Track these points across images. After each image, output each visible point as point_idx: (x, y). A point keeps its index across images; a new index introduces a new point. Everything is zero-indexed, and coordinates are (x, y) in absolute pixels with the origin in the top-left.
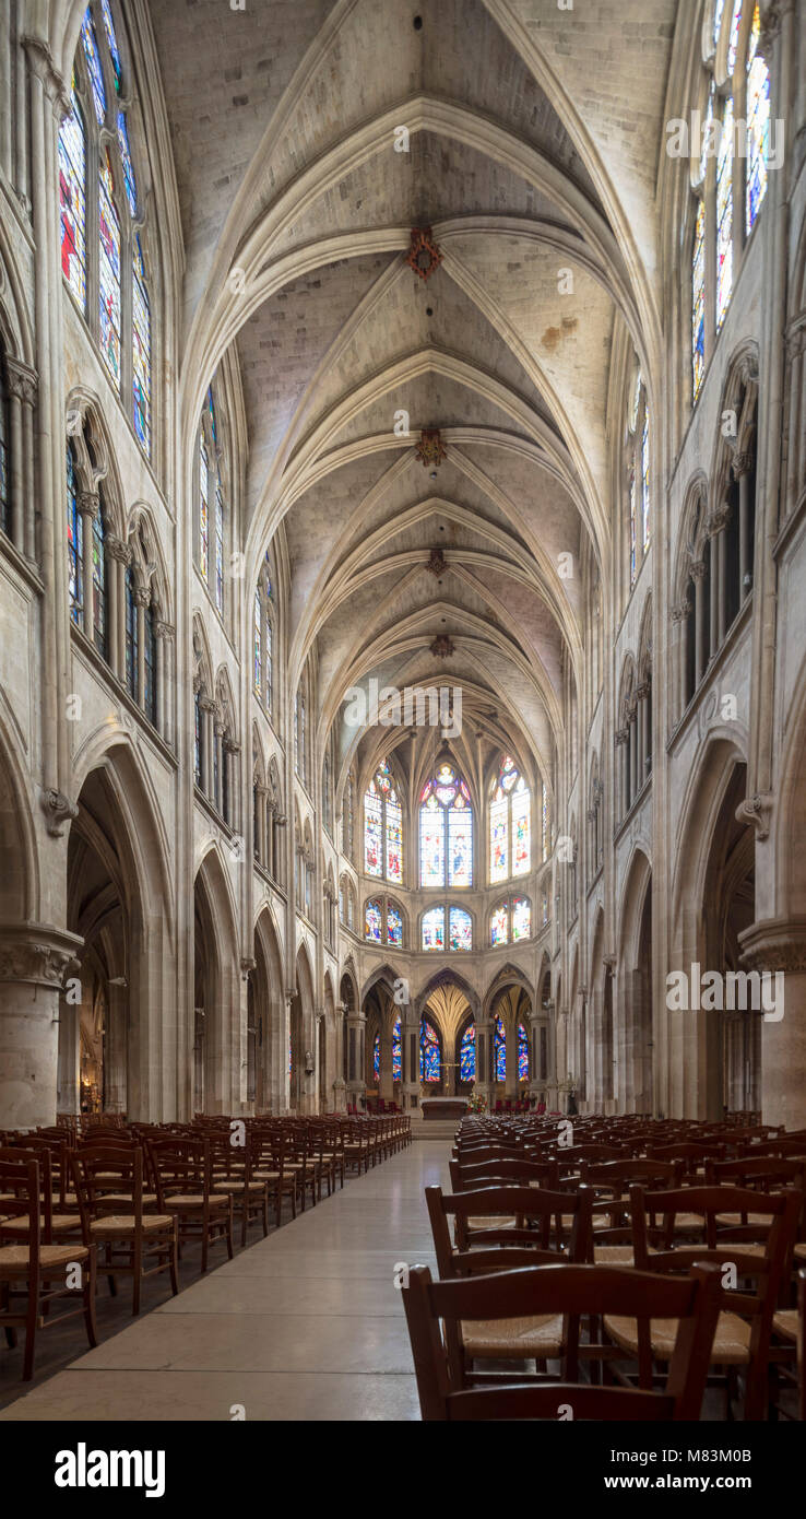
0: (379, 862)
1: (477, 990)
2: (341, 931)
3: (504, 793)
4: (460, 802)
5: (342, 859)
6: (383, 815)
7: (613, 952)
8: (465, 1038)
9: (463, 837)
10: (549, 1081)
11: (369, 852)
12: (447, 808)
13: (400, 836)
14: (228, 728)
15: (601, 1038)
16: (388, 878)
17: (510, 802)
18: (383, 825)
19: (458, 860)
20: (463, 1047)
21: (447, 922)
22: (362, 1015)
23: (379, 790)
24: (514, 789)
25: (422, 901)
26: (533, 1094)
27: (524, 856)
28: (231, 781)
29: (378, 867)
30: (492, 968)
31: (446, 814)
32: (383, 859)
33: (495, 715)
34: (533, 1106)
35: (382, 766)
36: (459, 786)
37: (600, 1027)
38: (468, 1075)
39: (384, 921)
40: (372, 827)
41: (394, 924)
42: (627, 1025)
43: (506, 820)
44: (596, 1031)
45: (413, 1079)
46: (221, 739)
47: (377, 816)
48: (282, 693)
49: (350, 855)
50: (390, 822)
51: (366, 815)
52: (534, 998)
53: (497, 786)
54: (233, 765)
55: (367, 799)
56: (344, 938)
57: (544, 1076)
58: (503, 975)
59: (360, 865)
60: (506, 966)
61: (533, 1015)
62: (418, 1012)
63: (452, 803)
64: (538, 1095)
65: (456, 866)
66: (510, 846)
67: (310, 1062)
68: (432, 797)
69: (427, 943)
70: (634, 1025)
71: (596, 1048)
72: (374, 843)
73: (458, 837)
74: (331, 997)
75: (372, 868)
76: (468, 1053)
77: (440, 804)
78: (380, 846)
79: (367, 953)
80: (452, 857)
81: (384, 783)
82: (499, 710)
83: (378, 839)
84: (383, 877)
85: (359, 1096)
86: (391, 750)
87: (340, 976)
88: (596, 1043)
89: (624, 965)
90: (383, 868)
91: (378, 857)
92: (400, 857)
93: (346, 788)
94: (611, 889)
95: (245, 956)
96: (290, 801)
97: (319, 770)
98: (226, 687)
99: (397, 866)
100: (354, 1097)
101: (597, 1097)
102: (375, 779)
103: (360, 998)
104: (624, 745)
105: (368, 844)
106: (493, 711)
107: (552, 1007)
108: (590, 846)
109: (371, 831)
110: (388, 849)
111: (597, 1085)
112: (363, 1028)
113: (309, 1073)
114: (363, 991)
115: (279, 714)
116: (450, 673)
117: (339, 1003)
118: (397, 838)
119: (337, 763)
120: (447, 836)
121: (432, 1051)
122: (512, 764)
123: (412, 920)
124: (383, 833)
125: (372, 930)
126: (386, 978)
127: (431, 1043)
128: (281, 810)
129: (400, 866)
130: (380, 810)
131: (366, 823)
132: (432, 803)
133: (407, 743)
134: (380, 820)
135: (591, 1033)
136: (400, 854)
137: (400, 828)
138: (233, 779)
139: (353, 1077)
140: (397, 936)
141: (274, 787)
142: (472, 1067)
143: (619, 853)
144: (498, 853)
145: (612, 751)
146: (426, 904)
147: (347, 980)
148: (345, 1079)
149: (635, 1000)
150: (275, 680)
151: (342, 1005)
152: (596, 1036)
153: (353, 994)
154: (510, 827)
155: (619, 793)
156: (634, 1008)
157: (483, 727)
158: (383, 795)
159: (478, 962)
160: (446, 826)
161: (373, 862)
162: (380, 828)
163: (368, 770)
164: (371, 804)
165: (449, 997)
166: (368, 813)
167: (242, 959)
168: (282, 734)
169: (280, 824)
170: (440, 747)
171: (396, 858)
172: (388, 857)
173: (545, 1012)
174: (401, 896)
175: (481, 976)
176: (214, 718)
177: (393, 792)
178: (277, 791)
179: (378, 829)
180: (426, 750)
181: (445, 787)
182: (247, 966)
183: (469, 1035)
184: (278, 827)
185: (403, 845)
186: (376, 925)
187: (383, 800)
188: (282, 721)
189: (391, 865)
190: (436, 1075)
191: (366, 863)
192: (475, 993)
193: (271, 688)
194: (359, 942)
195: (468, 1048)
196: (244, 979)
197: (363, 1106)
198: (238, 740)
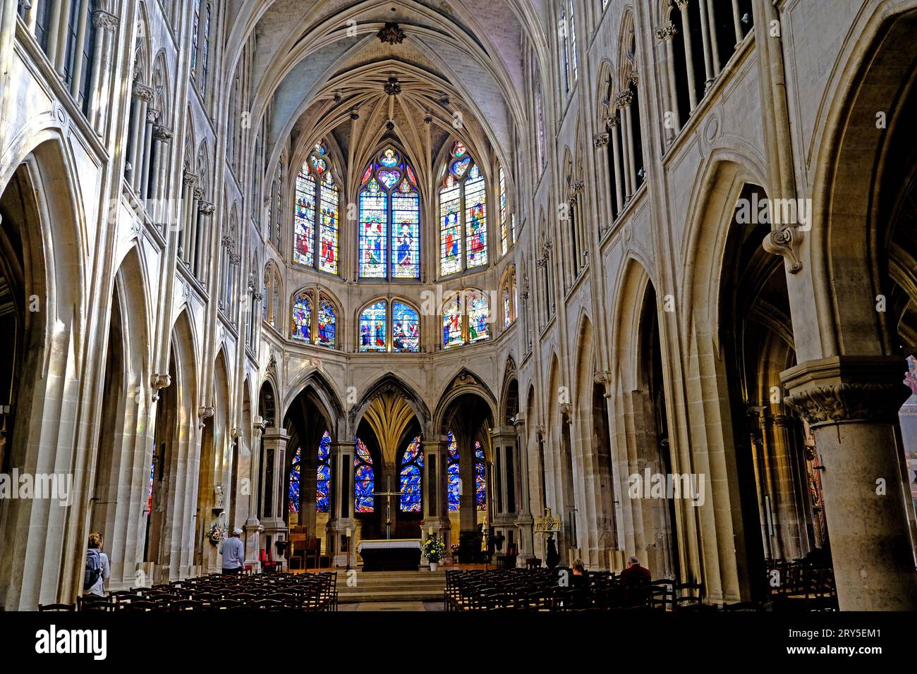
0: (311, 250)
1: (426, 400)
2: (263, 331)
3: (456, 180)
4: (405, 187)
5: (268, 247)
6: (317, 198)
7: (606, 369)
8: (406, 456)
9: (408, 224)
10: (521, 518)
11: (298, 239)
12: (389, 194)
13: (336, 221)
14: (161, 114)
15: (591, 468)
16: (321, 268)
17: (463, 189)
18: (317, 209)
19: (404, 249)
20: (403, 468)
21: (389, 319)
22: (283, 432)
23: (312, 171)
24: (467, 176)
25: (360, 294)
26: (499, 533)
27: (480, 247)
28: (158, 169)
29: (309, 255)
30: (446, 374)
31: (389, 200)
32: (315, 247)
33: (447, 101)
34: (500, 548)
35: (317, 146)
36: (404, 170)
37: (590, 455)
38: (409, 503)
39: (313, 315)
40: (304, 210)
41: (326, 321)
42: (630, 457)
43: (457, 208)
44: (585, 459)
45: (345, 514)
46: (151, 126)
47: (309, 199)
48: (217, 76)
49: (277, 242)
50: (324, 206)
51: (297, 198)
52: (497, 412)
53: (448, 172)
54: (162, 152)
55: (299, 181)
56: (264, 338)
57: (512, 508)
58: (458, 382)
59: (288, 251)
60: (461, 372)
61: (496, 431)
62: (352, 428)
63: (397, 188)
64: (505, 533)
65: (400, 256)
66: (464, 236)
67: (219, 498)
68: (374, 180)
69: (364, 343)
70: (639, 457)
71: (586, 480)
72: (305, 228)
73: (403, 224)
74: (248, 411)
75: (302, 256)
76: (409, 475)
77: (382, 187)
78: (312, 232)
79: (293, 355)
80: (396, 245)
81: (319, 164)
82: (451, 96)
83: (309, 225)
84: (315, 267)
85: (275, 539)
86: (329, 131)
87: (261, 383)
88: (586, 473)
89: (620, 385)
90: (315, 256)
91: (309, 244)
92: (335, 244)
93: (277, 170)
94: (600, 298)
95: (157, 372)
96: (219, 188)
97: (250, 152)
98: (162, 73)
99: (332, 255)
100: (269, 540)
101: (591, 544)
102: (308, 159)
103: (282, 410)
104: (605, 148)
105: (299, 230)
106: (443, 97)
107: (521, 423)
108: (566, 246)
109: (302, 216)
110: (321, 235)
111: (590, 528)
112: (284, 449)
113: (217, 513)
114: (285, 402)
115: (213, 97)
116: (397, 58)
117: (257, 419)
118: (332, 222)
119: (268, 144)
120: (390, 223)
121: (364, 474)
122: (464, 149)
123: (348, 316)
124: (316, 218)
125: (299, 327)
126: (314, 385)
127: (363, 463)
128: (207, 198)
129: (335, 254)
130: (313, 193)
131: (297, 207)
132: (374, 188)
133: (348, 125)
134: (312, 203)
135: (578, 460)
136: (335, 240)
137: (336, 213)
138: (161, 168)
139: (268, 513)
140: (328, 335)
141: (202, 174)
142: (415, 493)
143: (607, 259)
144: (449, 242)
145: (591, 153)
146: (364, 299)
147: (267, 388)
148: (259, 518)
149: (637, 427)
150: (211, 61)
151: (261, 421)
152: (586, 465)
153: (273, 406)
154: (464, 216)
155: (602, 196)
156: (638, 436)
157: (432, 113)
158: (317, 177)
159: (427, 367)
160: (389, 211)
161: (303, 250)
162: (312, 212)
163: (301, 150)
164: (304, 188)
165: (389, 408)
166: (299, 196)
167: (154, 375)
168: (214, 117)
169: (205, 213)
170: (384, 130)
171: (330, 246)
172: (321, 244)
173: (511, 428)
174: (335, 288)
175: (431, 382)
176: (148, 105)
177: (329, 175)
178: (205, 176)
179: (310, 214)
180: (370, 132)
181: (388, 170)
182: (160, 383)
183: (411, 452)
184: (202, 216)
185: (339, 231)
186: (304, 321)
187: (316, 182)
188: (215, 104)
189: (324, 253)
190: (367, 504)
191: (296, 252)
192: (424, 403)
193: (205, 70)
194: (283, 342)
195: (410, 469)
196: (154, 400)
197: (280, 553)
198: (170, 126)
